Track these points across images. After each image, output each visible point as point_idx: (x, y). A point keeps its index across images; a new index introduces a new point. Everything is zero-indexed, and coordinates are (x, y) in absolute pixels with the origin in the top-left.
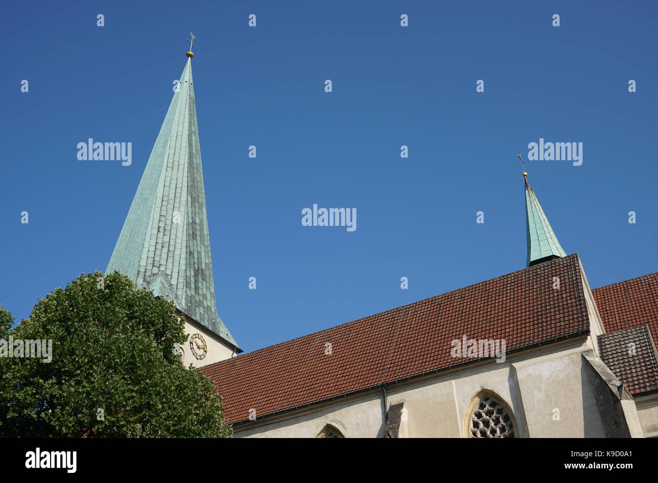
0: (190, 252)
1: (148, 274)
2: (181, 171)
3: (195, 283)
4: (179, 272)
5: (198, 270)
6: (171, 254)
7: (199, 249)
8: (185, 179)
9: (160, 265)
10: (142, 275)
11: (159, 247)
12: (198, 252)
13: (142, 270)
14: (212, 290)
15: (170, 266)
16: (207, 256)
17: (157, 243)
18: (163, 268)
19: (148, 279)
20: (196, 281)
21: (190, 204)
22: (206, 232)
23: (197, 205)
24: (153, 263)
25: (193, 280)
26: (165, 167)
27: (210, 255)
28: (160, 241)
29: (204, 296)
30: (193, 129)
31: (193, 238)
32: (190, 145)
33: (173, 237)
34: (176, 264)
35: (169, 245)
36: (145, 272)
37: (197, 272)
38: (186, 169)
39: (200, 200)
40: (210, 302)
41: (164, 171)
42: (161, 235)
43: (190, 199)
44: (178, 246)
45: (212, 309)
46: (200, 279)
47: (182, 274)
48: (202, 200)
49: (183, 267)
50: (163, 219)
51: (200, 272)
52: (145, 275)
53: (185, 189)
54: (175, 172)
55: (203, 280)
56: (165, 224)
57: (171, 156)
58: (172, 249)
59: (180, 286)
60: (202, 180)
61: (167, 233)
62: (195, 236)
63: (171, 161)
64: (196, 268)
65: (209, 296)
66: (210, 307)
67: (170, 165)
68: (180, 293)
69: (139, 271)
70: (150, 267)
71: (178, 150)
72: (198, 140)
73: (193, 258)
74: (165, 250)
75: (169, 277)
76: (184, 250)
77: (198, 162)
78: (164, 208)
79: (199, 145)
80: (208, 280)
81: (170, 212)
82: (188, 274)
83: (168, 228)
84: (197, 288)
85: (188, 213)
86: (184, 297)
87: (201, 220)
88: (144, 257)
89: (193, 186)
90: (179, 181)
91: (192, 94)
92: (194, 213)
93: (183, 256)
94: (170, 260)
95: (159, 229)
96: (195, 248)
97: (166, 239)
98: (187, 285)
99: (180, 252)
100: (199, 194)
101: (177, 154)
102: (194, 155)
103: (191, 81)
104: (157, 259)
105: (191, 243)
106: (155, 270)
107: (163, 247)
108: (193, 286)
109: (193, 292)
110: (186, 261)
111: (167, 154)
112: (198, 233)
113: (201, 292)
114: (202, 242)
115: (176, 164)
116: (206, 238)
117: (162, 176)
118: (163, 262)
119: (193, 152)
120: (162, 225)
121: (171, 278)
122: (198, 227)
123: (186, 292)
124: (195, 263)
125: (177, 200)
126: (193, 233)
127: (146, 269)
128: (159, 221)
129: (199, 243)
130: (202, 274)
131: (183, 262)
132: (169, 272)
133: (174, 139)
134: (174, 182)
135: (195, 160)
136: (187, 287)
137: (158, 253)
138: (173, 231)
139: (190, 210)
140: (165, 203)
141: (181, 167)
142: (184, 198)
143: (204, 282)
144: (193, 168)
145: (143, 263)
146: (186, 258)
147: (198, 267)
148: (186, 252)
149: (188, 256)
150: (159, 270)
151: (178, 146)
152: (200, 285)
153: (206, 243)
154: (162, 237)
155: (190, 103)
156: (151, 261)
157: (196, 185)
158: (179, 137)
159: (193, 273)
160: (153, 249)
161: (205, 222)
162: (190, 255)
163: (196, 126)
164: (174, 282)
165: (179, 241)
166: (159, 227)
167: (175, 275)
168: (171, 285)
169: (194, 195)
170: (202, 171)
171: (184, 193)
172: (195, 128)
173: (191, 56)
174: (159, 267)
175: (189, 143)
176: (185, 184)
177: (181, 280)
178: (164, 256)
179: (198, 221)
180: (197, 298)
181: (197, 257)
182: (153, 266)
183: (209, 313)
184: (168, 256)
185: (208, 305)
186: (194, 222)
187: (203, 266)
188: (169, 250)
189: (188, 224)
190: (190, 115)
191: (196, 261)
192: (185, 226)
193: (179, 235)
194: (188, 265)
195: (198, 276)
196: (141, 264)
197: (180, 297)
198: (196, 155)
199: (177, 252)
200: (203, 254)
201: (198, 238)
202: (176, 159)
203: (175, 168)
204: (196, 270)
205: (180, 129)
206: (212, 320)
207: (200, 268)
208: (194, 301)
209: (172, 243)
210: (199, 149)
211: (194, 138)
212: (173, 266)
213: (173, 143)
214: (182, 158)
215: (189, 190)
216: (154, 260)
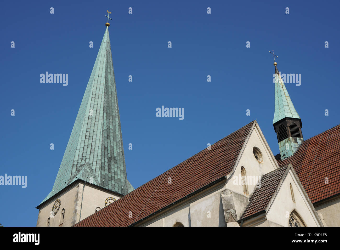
0: (105, 148)
1: (79, 165)
2: (100, 99)
3: (108, 166)
4: (97, 161)
5: (111, 158)
6: (92, 151)
7: (112, 145)
8: (103, 103)
9: (86, 159)
10: (75, 167)
11: (86, 147)
12: (111, 146)
13: (75, 163)
14: (122, 168)
15: (92, 158)
16: (118, 148)
17: (84, 145)
18: (87, 160)
19: (79, 168)
20: (109, 165)
21: (105, 118)
22: (117, 133)
23: (111, 117)
24: (82, 158)
25: (106, 164)
26: (90, 98)
27: (120, 147)
28: (86, 144)
29: (116, 173)
30: (109, 71)
31: (107, 138)
32: (106, 81)
33: (94, 140)
34: (95, 156)
35: (92, 145)
36: (77, 164)
37: (110, 160)
38: (103, 97)
39: (114, 114)
40: (120, 176)
41: (90, 100)
42: (87, 140)
43: (105, 115)
44: (97, 145)
45: (121, 181)
46: (113, 163)
47: (99, 162)
48: (115, 113)
49: (99, 158)
50: (88, 130)
51: (113, 159)
52: (77, 166)
53: (102, 109)
54: (96, 100)
55: (115, 163)
56: (90, 133)
57: (94, 91)
58: (93, 148)
59: (98, 169)
60: (116, 101)
61: (91, 138)
62: (109, 137)
63: (94, 93)
64: (109, 156)
65: (119, 173)
66: (120, 179)
67: (94, 96)
68: (97, 174)
69: (73, 165)
70: (80, 161)
71: (98, 86)
72: (113, 77)
73: (107, 151)
74: (89, 149)
75: (91, 165)
76: (100, 147)
77: (113, 91)
78: (89, 124)
79: (113, 80)
80: (119, 162)
81: (93, 125)
82: (103, 161)
83: (91, 135)
84: (109, 169)
85: (103, 124)
86: (99, 176)
87: (114, 127)
88: (77, 155)
89: (108, 106)
90: (99, 105)
91: (109, 49)
92: (109, 123)
93: (100, 151)
94: (92, 155)
95: (86, 137)
96: (109, 145)
97: (90, 142)
98: (102, 168)
99: (98, 149)
100: (113, 110)
101: (98, 89)
102: (109, 87)
103: (109, 41)
104: (84, 155)
105: (106, 142)
106: (83, 162)
107: (88, 147)
108: (106, 168)
109: (107, 172)
110: (102, 154)
111: (92, 90)
112: (112, 134)
113: (113, 171)
114: (115, 139)
115: (97, 95)
116: (117, 137)
117: (89, 104)
118: (88, 157)
119: (108, 85)
120: (88, 134)
121: (92, 165)
122: (112, 131)
123: (101, 173)
124: (108, 154)
125: (97, 117)
126: (108, 135)
127: (77, 163)
128: (86, 132)
129: (112, 141)
130: (114, 159)
131: (100, 154)
132: (91, 162)
133: (96, 79)
134: (96, 106)
135: (110, 90)
136: (102, 169)
137: (85, 151)
138: (94, 137)
139: (105, 121)
140: (90, 120)
141: (100, 96)
142: (101, 115)
143: (116, 164)
144: (109, 95)
145: (76, 159)
146: (102, 152)
147: (111, 156)
148: (102, 148)
149: (103, 150)
150: (85, 162)
151: (99, 83)
152: (112, 167)
153: (118, 140)
154: (87, 141)
155: (107, 55)
156: (80, 157)
157: (110, 105)
158: (100, 78)
159: (106, 160)
160: (82, 149)
161: (117, 127)
162: (105, 149)
163: (112, 68)
164: (94, 168)
165: (97, 142)
166: (86, 136)
167: (95, 163)
168: (92, 170)
169: (108, 112)
170: (115, 96)
171: (102, 112)
172: (111, 70)
173: (108, 25)
174: (85, 160)
175: (106, 80)
176: (102, 106)
177: (98, 166)
178: (89, 153)
179: (111, 127)
180: (110, 175)
181: (110, 149)
182: (82, 160)
183: (119, 183)
184: (91, 152)
185: (118, 178)
186: (108, 129)
187: (115, 155)
188: (91, 149)
189: (104, 131)
190: (107, 62)
191: (109, 152)
192: (102, 132)
193: (98, 138)
194: (103, 156)
195: (110, 161)
196: (75, 160)
197: (97, 177)
198: (111, 86)
199: (96, 149)
200: (115, 147)
201: (112, 138)
202: (97, 92)
203: (97, 97)
204: (109, 158)
205: (100, 72)
206: (121, 187)
207: (113, 156)
208: (107, 177)
209: (94, 144)
210: (113, 82)
211: (109, 76)
212: (94, 158)
213: (96, 82)
214: (101, 90)
215: (105, 109)
216: (82, 156)
